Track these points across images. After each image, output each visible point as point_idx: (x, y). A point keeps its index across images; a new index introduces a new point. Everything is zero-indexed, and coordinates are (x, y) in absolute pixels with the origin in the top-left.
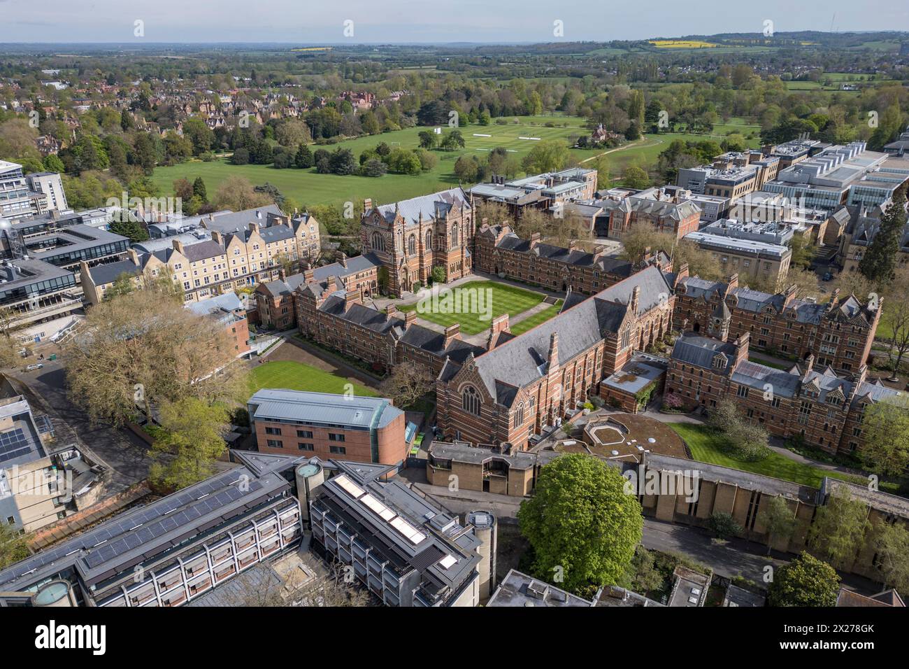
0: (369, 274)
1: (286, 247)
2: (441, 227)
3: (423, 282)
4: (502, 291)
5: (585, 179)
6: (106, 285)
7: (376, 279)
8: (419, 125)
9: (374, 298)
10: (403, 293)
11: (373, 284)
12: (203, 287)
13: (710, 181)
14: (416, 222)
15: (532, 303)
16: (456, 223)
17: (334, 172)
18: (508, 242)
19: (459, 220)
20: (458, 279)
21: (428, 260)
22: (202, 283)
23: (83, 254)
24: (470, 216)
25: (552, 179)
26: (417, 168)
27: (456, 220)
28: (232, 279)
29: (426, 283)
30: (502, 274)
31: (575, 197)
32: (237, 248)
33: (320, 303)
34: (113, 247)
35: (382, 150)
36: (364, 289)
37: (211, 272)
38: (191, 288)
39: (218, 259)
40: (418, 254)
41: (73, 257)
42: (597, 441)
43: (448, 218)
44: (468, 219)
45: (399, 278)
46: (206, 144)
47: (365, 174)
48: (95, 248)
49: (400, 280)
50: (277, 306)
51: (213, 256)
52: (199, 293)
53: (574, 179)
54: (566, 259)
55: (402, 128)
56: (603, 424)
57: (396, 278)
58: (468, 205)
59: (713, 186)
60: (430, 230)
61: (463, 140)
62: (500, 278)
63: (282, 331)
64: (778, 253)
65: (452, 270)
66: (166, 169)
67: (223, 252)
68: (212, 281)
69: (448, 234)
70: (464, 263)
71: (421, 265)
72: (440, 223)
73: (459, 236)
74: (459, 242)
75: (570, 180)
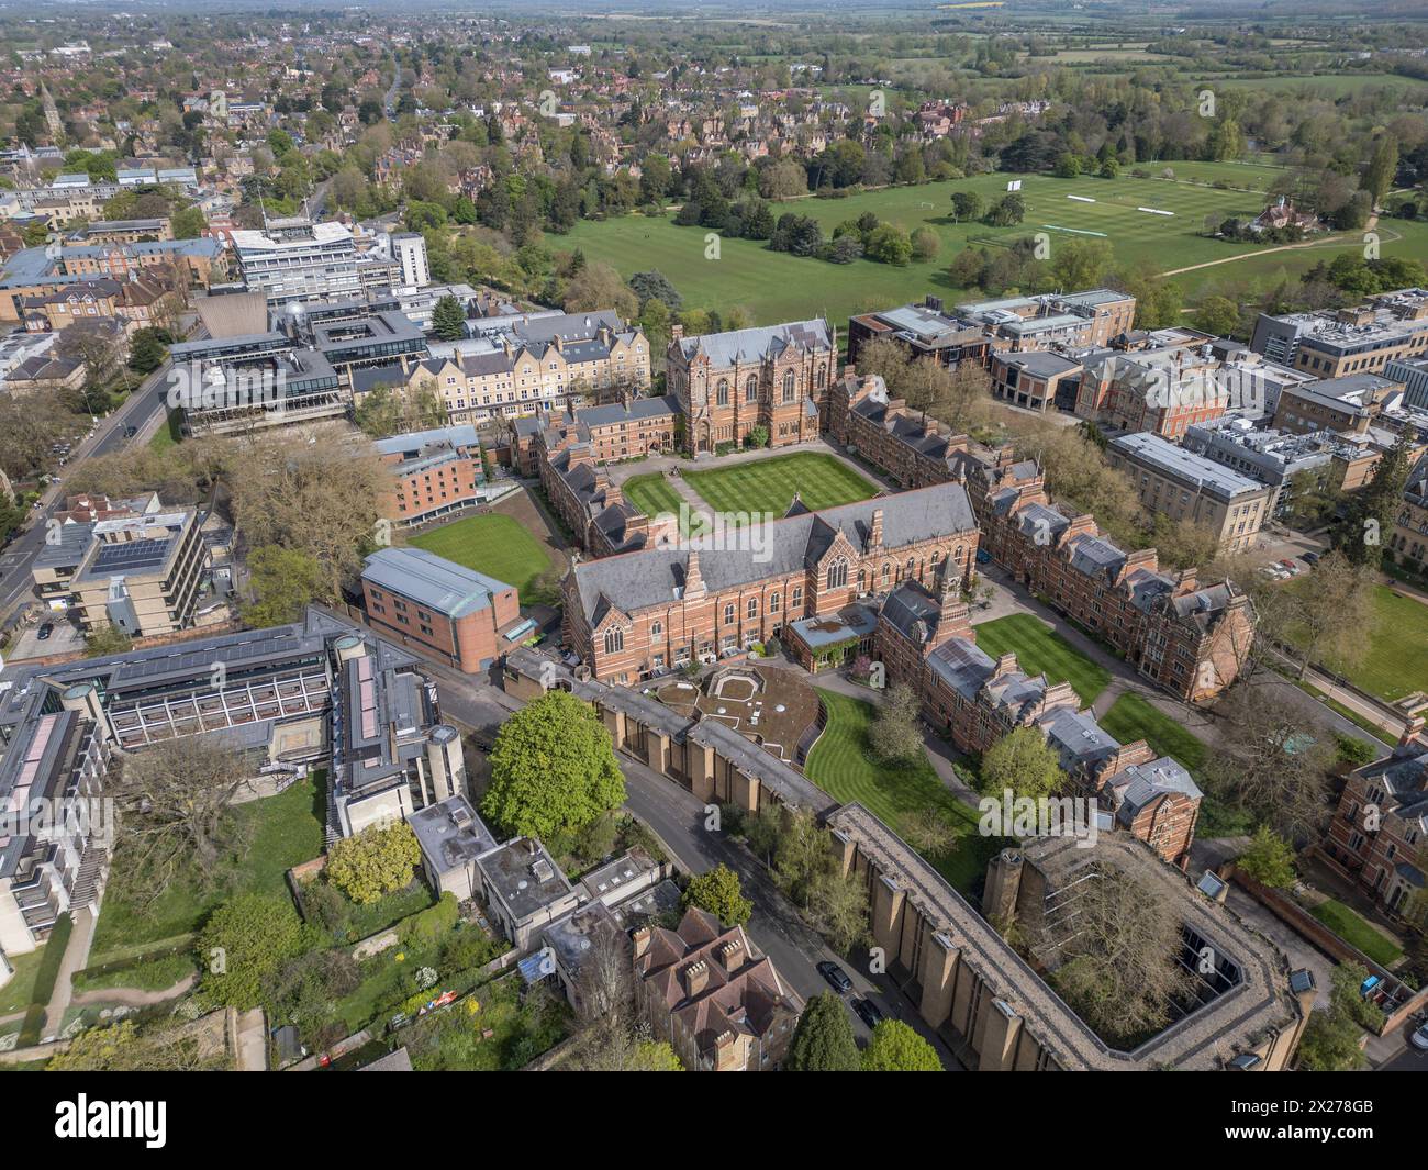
0: (664, 423)
1: (589, 371)
2: (769, 372)
3: (736, 442)
4: (835, 472)
5: (1092, 314)
6: (367, 394)
7: (671, 431)
8: (1001, 170)
9: (664, 453)
10: (698, 454)
11: (666, 436)
12: (480, 408)
13: (1304, 342)
14: (733, 363)
15: (855, 497)
16: (791, 370)
17: (791, 250)
18: (867, 405)
19: (798, 367)
20: (790, 444)
21: (749, 415)
22: (481, 403)
23: (372, 350)
24: (827, 361)
25: (1049, 305)
26: (904, 257)
27: (793, 366)
28: (518, 402)
29: (740, 444)
30: (851, 448)
31: (1061, 340)
32: (528, 366)
33: (552, 455)
34: (407, 345)
35: (865, 224)
36: (650, 441)
37: (493, 392)
38: (466, 407)
39: (503, 376)
40: (732, 406)
41: (360, 352)
42: (718, 691)
43: (776, 363)
44: (823, 363)
45: (695, 434)
46: (659, 191)
47: (830, 258)
48: (386, 344)
49: (696, 436)
50: (526, 448)
51: (496, 372)
52: (474, 414)
53: (1077, 311)
54: (917, 445)
55: (967, 175)
56: (745, 674)
57: (691, 433)
58: (828, 344)
59: (1309, 351)
60: (753, 375)
61: (1022, 210)
62: (845, 454)
63: (525, 478)
64: (1229, 492)
65: (783, 431)
66: (595, 224)
67: (508, 369)
68: (494, 401)
69: (776, 384)
70: (803, 426)
71: (736, 420)
72: (768, 368)
73: (797, 388)
74: (797, 396)
75: (1070, 312)
